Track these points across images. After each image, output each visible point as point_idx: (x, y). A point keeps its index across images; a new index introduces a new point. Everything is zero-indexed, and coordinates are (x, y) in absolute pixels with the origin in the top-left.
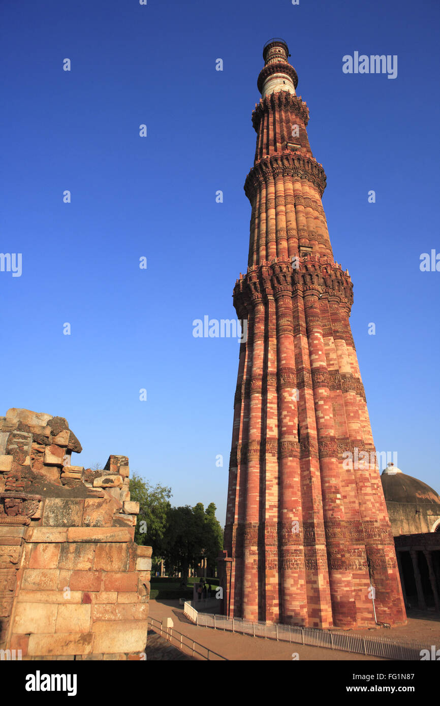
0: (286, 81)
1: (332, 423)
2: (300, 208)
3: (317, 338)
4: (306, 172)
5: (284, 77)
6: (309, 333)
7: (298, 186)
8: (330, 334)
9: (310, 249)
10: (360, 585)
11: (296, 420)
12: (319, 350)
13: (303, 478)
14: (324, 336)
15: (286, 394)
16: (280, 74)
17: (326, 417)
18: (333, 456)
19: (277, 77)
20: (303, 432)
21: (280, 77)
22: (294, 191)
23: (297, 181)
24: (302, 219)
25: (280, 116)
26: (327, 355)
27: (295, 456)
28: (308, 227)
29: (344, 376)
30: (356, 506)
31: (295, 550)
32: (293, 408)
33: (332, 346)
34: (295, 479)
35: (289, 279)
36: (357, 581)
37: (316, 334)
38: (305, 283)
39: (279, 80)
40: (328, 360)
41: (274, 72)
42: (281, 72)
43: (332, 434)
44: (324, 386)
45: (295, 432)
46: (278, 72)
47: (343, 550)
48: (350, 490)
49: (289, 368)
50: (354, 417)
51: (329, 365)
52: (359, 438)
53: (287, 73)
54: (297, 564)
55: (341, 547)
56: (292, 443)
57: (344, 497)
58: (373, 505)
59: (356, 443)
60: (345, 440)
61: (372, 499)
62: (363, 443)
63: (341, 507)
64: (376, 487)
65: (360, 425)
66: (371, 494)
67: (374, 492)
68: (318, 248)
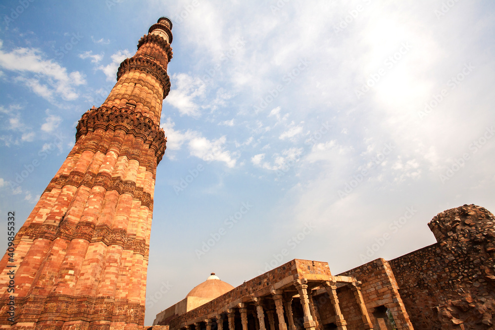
1: (95, 212)
2: (139, 85)
3: (111, 156)
4: (152, 70)
6: (106, 151)
8: (126, 155)
9: (134, 106)
11: (64, 209)
12: (107, 161)
14: (120, 155)
15: (64, 190)
17: (90, 208)
18: (82, 238)
20: (65, 218)
22: (139, 77)
23: (144, 73)
24: (137, 91)
26: (117, 167)
27: (45, 237)
28: (139, 96)
32: (66, 200)
37: (111, 152)
38: (117, 121)
40: (115, 169)
43: (89, 221)
44: (100, 185)
45: (60, 218)
51: (115, 174)
53: (165, 30)
56: (48, 226)
57: (83, 274)
58: (113, 283)
59: (115, 231)
60: (102, 227)
61: (113, 277)
62: (123, 232)
63: (69, 282)
64: (127, 269)
65: (125, 218)
66: (113, 273)
67: (124, 273)
68: (141, 107)
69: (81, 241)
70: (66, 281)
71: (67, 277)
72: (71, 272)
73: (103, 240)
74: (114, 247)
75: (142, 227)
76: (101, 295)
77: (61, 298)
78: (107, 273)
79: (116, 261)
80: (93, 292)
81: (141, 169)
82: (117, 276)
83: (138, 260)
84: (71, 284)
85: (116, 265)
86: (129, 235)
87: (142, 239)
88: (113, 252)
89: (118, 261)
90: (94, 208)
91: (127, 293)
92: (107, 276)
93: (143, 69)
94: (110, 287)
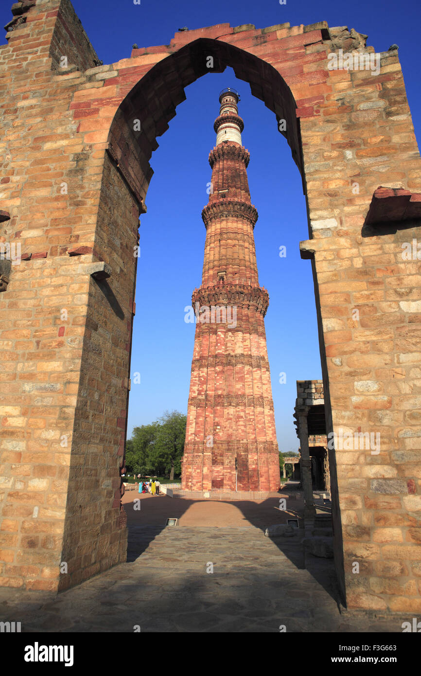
0: (228, 130)
2: (223, 242)
3: (219, 335)
4: (229, 212)
6: (216, 332)
7: (223, 224)
8: (230, 331)
9: (224, 273)
10: (226, 472)
12: (218, 343)
17: (218, 384)
18: (218, 406)
19: (225, 127)
22: (220, 229)
23: (223, 220)
24: (223, 251)
26: (226, 344)
27: (201, 407)
28: (226, 256)
30: (230, 432)
31: (196, 456)
32: (203, 380)
33: (229, 338)
34: (200, 419)
36: (225, 471)
37: (218, 333)
39: (222, 132)
40: (226, 348)
42: (226, 123)
43: (220, 393)
44: (218, 365)
46: (222, 124)
47: (216, 455)
48: (227, 424)
51: (225, 351)
54: (197, 462)
55: (216, 454)
57: (225, 427)
58: (243, 431)
59: (237, 396)
60: (228, 396)
61: (243, 428)
62: (243, 395)
63: (219, 433)
64: (252, 420)
65: (241, 385)
66: (242, 425)
67: (250, 423)
68: (230, 270)
69: (218, 408)
70: (217, 433)
71: (217, 430)
72: (218, 427)
73: (230, 405)
74: (239, 408)
75: (258, 387)
76: (238, 439)
77: (217, 442)
78: (239, 425)
79: (242, 417)
80: (234, 437)
81: (246, 336)
82: (245, 426)
83: (259, 412)
84: (221, 434)
85: (243, 419)
86: (248, 396)
87: (259, 396)
88: (239, 411)
89: (244, 417)
90: (220, 384)
91: (255, 436)
92: (239, 427)
93: (221, 215)
94: (242, 434)
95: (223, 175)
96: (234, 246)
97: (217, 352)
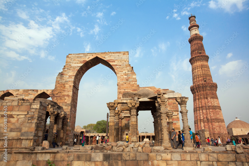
0: (196, 30)
1: (213, 116)
2: (203, 69)
3: (209, 100)
5: (195, 29)
6: (207, 98)
7: (202, 63)
8: (212, 98)
9: (206, 79)
11: (206, 116)
12: (209, 102)
13: (208, 126)
14: (210, 98)
15: (204, 111)
16: (194, 28)
19: (193, 29)
20: (207, 118)
21: (194, 29)
22: (201, 64)
23: (202, 61)
24: (203, 72)
25: (196, 42)
26: (211, 102)
27: (206, 123)
28: (205, 73)
29: (215, 106)
30: (219, 131)
32: (205, 114)
33: (212, 101)
35: (202, 87)
38: (205, 88)
39: (194, 30)
40: (212, 103)
41: (192, 27)
42: (194, 27)
43: (213, 118)
45: (206, 118)
46: (193, 27)
48: (218, 128)
49: (204, 106)
50: (218, 114)
51: (212, 104)
52: (219, 118)
53: (196, 27)
56: (206, 120)
60: (216, 119)
68: (208, 78)
73: (217, 122)
74: (220, 123)
76: (222, 133)
84: (216, 131)
95: (198, 45)
96: (207, 70)
97: (209, 105)
